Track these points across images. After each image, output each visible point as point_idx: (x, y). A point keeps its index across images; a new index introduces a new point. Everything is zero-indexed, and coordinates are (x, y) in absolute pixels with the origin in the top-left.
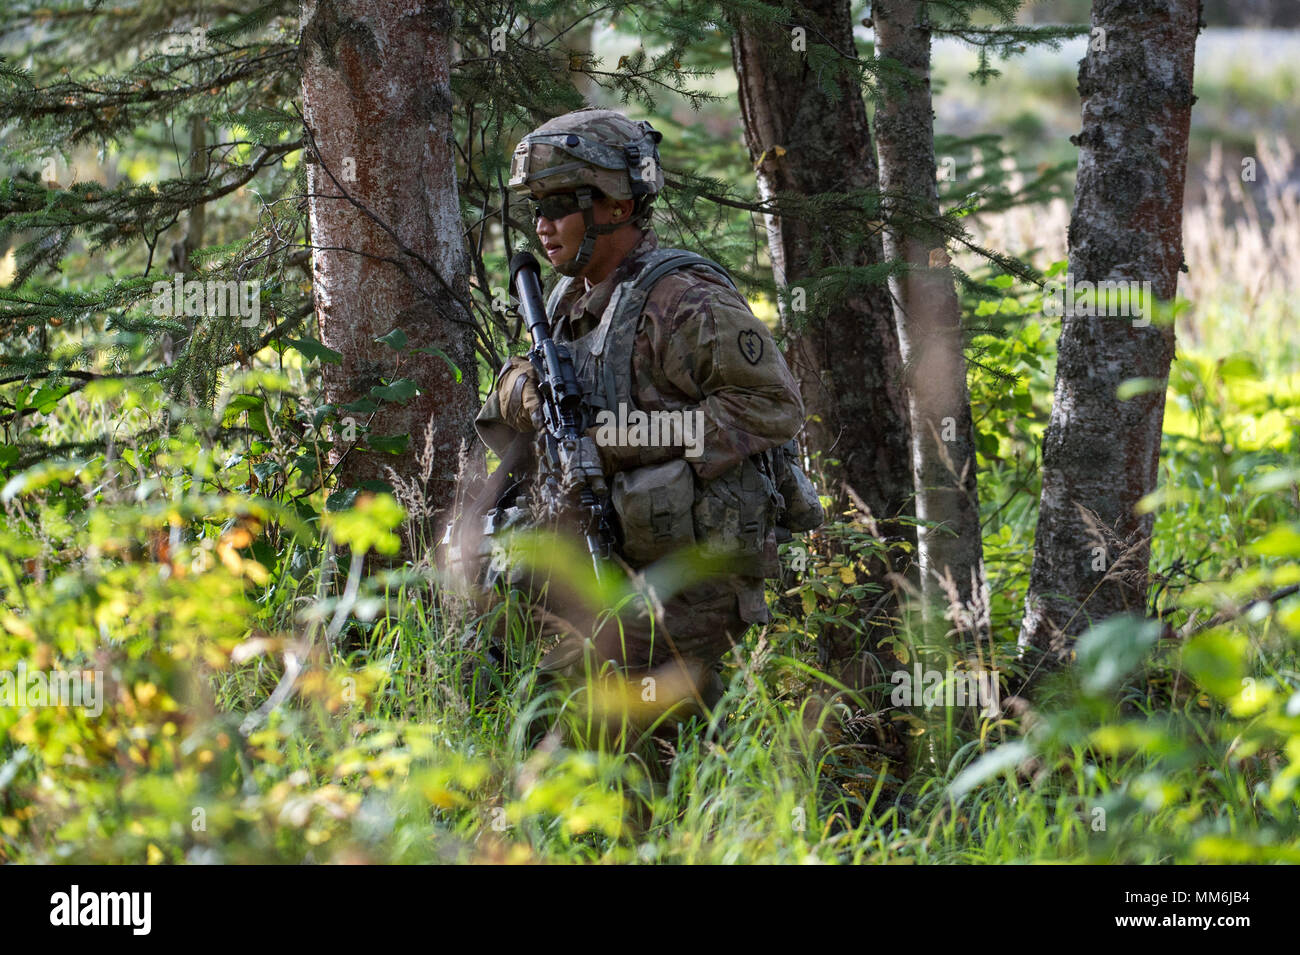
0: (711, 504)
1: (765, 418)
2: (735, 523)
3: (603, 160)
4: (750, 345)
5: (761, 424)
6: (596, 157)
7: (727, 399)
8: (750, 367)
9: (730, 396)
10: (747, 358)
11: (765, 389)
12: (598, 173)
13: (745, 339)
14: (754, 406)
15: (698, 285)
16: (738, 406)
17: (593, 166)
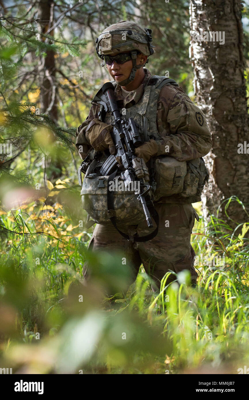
0: (191, 176)
1: (202, 146)
2: (197, 184)
3: (141, 40)
4: (199, 118)
5: (200, 148)
6: (139, 39)
7: (189, 136)
8: (200, 126)
9: (191, 135)
10: (199, 123)
11: (204, 136)
12: (139, 45)
13: (198, 115)
14: (199, 141)
15: (178, 93)
16: (194, 140)
17: (138, 42)
